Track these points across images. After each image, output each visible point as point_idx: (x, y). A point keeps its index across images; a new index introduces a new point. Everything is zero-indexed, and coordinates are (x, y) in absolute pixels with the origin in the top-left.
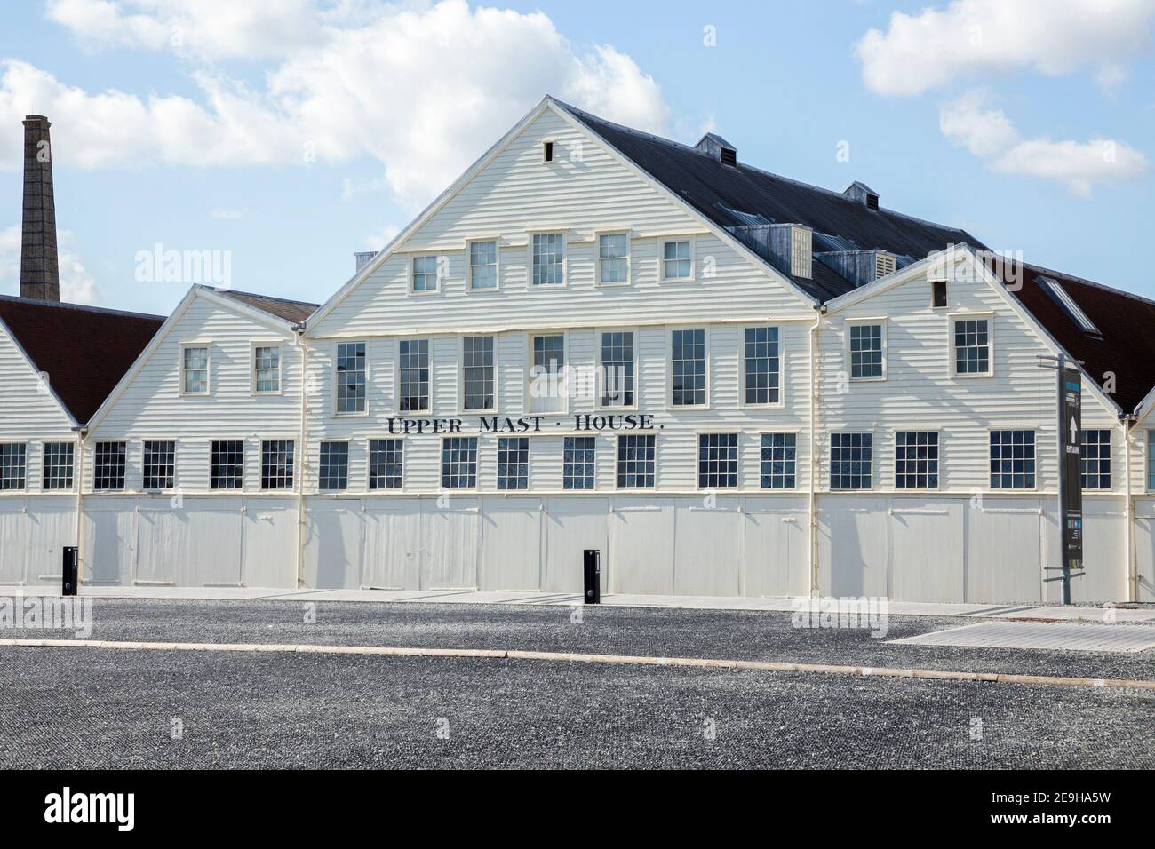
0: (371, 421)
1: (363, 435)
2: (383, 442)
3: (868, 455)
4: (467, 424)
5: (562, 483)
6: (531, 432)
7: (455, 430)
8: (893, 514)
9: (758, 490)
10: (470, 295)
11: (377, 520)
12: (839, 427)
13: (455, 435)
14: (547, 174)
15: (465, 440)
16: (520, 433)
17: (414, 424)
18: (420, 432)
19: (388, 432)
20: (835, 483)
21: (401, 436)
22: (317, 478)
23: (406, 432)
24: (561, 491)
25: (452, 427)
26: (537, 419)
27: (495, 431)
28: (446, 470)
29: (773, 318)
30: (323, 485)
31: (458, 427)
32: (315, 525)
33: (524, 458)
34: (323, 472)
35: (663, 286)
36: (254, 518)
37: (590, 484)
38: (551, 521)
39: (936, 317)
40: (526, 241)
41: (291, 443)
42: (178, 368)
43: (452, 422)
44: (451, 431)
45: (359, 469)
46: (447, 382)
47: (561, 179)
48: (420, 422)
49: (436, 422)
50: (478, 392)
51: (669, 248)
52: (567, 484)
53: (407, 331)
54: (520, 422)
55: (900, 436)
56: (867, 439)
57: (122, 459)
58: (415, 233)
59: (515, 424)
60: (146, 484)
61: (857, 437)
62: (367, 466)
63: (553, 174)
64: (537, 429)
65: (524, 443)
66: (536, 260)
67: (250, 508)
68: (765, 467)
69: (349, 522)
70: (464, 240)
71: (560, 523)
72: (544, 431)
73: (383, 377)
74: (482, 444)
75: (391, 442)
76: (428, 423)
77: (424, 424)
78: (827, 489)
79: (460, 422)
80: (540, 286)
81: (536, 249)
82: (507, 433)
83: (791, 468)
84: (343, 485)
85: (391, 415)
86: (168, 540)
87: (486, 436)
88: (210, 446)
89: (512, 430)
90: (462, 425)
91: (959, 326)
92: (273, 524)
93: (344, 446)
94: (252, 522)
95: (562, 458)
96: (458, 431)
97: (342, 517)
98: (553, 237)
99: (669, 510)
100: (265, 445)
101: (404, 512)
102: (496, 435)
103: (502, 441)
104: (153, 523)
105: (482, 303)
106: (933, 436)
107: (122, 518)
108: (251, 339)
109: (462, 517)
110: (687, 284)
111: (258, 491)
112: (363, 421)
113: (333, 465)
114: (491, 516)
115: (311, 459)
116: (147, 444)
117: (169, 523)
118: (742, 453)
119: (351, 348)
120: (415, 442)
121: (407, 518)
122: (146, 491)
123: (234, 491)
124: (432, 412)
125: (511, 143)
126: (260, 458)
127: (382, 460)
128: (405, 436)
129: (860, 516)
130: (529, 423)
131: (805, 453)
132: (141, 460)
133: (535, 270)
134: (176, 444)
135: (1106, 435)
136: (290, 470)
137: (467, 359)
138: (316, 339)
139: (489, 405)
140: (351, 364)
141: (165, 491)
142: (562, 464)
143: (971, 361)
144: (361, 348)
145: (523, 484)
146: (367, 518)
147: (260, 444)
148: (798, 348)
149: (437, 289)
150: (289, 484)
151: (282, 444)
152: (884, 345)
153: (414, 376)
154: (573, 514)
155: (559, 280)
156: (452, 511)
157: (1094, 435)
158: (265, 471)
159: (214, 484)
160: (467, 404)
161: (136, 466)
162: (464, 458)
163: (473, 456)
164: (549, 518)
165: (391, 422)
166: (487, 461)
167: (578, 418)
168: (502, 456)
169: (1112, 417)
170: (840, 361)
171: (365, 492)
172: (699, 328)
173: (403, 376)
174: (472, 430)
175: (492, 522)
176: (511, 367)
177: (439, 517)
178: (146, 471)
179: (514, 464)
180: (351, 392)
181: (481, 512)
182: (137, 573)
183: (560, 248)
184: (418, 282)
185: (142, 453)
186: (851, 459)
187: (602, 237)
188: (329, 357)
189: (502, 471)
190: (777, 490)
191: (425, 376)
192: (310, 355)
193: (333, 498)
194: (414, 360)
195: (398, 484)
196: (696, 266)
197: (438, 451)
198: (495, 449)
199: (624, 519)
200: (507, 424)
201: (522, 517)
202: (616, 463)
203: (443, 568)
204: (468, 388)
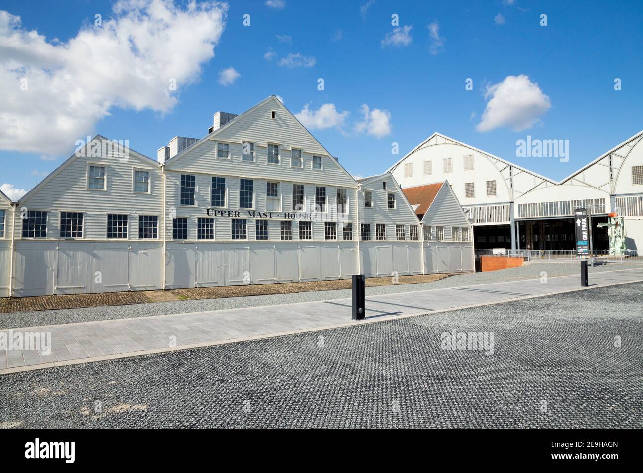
0: (198, 210)
1: (195, 216)
2: (204, 219)
3: (370, 230)
4: (242, 214)
5: (280, 238)
6: (268, 218)
7: (237, 216)
8: (377, 248)
9: (343, 241)
10: (243, 162)
11: (203, 253)
12: (363, 222)
13: (237, 218)
14: (273, 124)
15: (241, 220)
16: (264, 218)
17: (219, 212)
18: (222, 215)
19: (207, 215)
21: (213, 217)
22: (172, 234)
23: (215, 215)
24: (280, 241)
25: (236, 215)
26: (270, 213)
27: (254, 217)
28: (234, 232)
29: (345, 186)
30: (174, 237)
31: (238, 215)
32: (172, 256)
33: (266, 228)
34: (174, 231)
35: (313, 170)
36: (136, 253)
37: (290, 238)
39: (384, 192)
40: (266, 145)
41: (156, 218)
42: (86, 177)
43: (236, 212)
44: (236, 216)
45: (193, 231)
46: (232, 197)
47: (278, 126)
48: (222, 211)
49: (229, 212)
50: (246, 201)
51: (314, 157)
52: (282, 238)
53: (217, 173)
54: (264, 214)
55: (377, 225)
56: (369, 225)
57: (44, 221)
58: (219, 133)
59: (262, 215)
60: (63, 235)
61: (367, 224)
62: (197, 229)
63: (275, 123)
64: (270, 217)
65: (266, 222)
66: (269, 154)
67: (134, 248)
68: (344, 234)
69: (190, 254)
70: (241, 140)
71: (281, 253)
72: (273, 218)
73: (203, 191)
74: (249, 222)
75: (208, 219)
76: (225, 212)
77: (223, 212)
78: (361, 240)
79: (239, 213)
80: (271, 163)
81: (269, 149)
82: (259, 218)
83: (351, 234)
84: (185, 237)
85: (209, 208)
86: (80, 264)
87: (250, 219)
88: (107, 216)
89: (261, 217)
90: (240, 214)
91: (389, 195)
92: (148, 256)
93: (185, 220)
94: (135, 255)
95: (280, 228)
96: (239, 216)
97: (187, 251)
98: (276, 147)
99: (318, 248)
100: (141, 218)
101: (215, 249)
102: (254, 218)
103: (257, 221)
104: (69, 256)
105: (249, 166)
106: (384, 225)
107: (47, 254)
108: (133, 166)
109: (242, 251)
110: (321, 171)
111: (137, 239)
112: (194, 209)
113: (180, 228)
114: (255, 251)
115: (168, 225)
116: (63, 214)
117: (80, 256)
118: (338, 229)
119: (188, 177)
120: (220, 220)
121: (218, 252)
122: (63, 239)
123: (122, 239)
124: (227, 208)
125: (259, 108)
126: (138, 224)
127: (204, 227)
128: (215, 217)
129: (370, 249)
130: (267, 215)
131: (354, 229)
132: (59, 221)
133: (269, 157)
134: (83, 214)
135: (417, 226)
136: (155, 230)
137: (242, 188)
138: (171, 171)
139: (251, 206)
140: (188, 184)
141: (77, 239)
142: (280, 231)
143: (391, 205)
144: (193, 178)
145: (266, 238)
146: (198, 252)
147: (138, 217)
148: (352, 197)
149: (229, 158)
150: (155, 237)
151: (151, 218)
152: (373, 198)
153: (218, 193)
154: (286, 250)
155: (278, 162)
156: (238, 249)
157: (415, 226)
158: (141, 230)
159: (109, 236)
160: (242, 206)
161: (55, 225)
162: (241, 227)
163: (245, 227)
164: (277, 252)
165: (208, 211)
166: (251, 229)
167: (285, 214)
168: (257, 227)
169: (418, 222)
170: (363, 202)
171: (197, 241)
172: (324, 186)
173: (213, 192)
174: (245, 216)
175: (255, 253)
176: (261, 192)
177: (232, 251)
178: (63, 228)
179: (262, 229)
180: (188, 196)
181: (250, 249)
182: (57, 283)
183: (278, 151)
184: (220, 153)
185: (59, 218)
186: (366, 231)
187: (293, 150)
188: (178, 180)
189: (257, 232)
190: (348, 241)
191: (223, 192)
192: (167, 178)
193: (181, 243)
194: (218, 184)
195: (212, 237)
196: (323, 166)
197: (230, 224)
198: (254, 224)
199: (303, 251)
200: (258, 214)
201: (267, 251)
202: (299, 231)
203: (234, 273)
204: (242, 200)
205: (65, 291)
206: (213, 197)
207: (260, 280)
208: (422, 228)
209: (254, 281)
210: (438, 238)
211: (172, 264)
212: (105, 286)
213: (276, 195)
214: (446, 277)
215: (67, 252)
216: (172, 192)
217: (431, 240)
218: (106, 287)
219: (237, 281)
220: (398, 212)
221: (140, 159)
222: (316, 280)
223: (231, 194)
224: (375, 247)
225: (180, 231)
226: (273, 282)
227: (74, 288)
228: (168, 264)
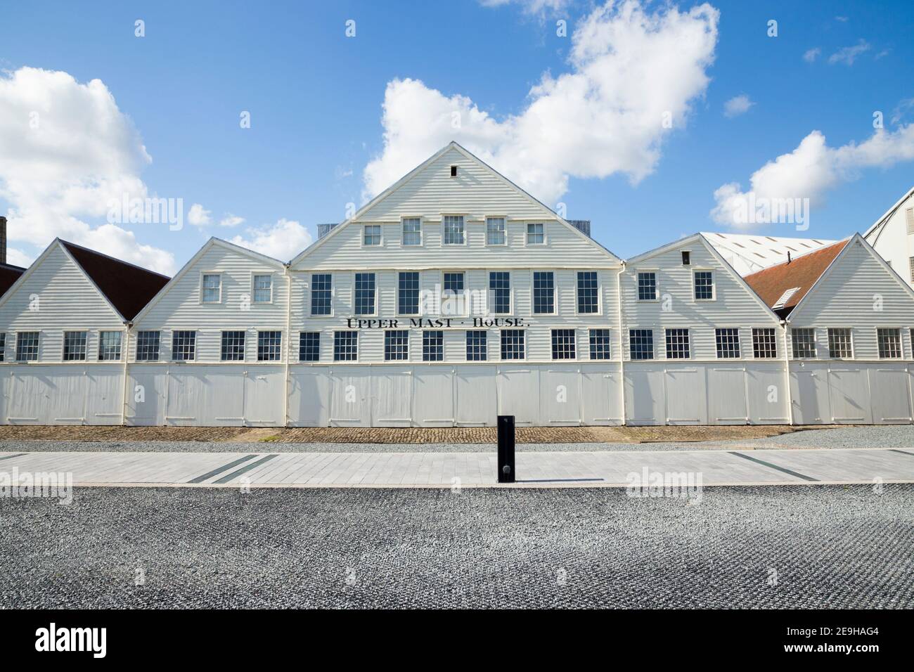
0: (336, 321)
1: (331, 329)
2: (343, 333)
3: (651, 341)
4: (401, 323)
5: (466, 357)
6: (444, 328)
7: (393, 326)
8: (667, 372)
9: (589, 360)
10: (403, 248)
11: (342, 380)
12: (635, 326)
13: (394, 329)
14: (453, 183)
15: (400, 332)
16: (437, 328)
17: (365, 322)
18: (370, 327)
19: (347, 327)
20: (633, 356)
21: (357, 329)
22: (298, 354)
23: (360, 327)
24: (465, 361)
25: (391, 324)
26: (448, 320)
27: (421, 326)
28: (387, 349)
29: (594, 267)
30: (302, 358)
31: (395, 325)
32: (298, 383)
33: (440, 342)
34: (302, 350)
35: (527, 247)
36: (253, 378)
37: (484, 358)
38: (460, 380)
39: (685, 270)
40: (441, 219)
41: (279, 333)
42: (199, 288)
43: (391, 321)
44: (391, 326)
45: (327, 350)
46: (386, 299)
47: (461, 186)
48: (369, 321)
49: (380, 321)
50: (408, 300)
51: (531, 227)
52: (469, 358)
53: (362, 268)
54: (437, 322)
55: (668, 331)
56: (650, 333)
57: (157, 341)
58: (366, 212)
59: (434, 323)
60: (175, 357)
61: (644, 332)
62: (333, 347)
63: (457, 183)
64: (449, 326)
65: (440, 334)
66: (446, 230)
67: (251, 372)
68: (592, 348)
69: (322, 380)
70: (400, 217)
71: (466, 381)
72: (453, 327)
73: (344, 295)
74: (412, 334)
75: (349, 333)
76: (375, 322)
77: (372, 322)
78: (629, 359)
79: (396, 321)
80: (450, 244)
81: (446, 224)
82: (428, 328)
83: (607, 348)
84: (316, 358)
85: (350, 317)
86: (191, 392)
87: (415, 330)
88: (221, 334)
89: (432, 326)
90: (398, 323)
91: (697, 275)
92: (267, 382)
93: (317, 335)
94: (251, 381)
95: (465, 342)
96: (396, 326)
97: (317, 377)
98: (458, 218)
99: (535, 373)
100: (261, 334)
101: (359, 375)
102: (421, 329)
103: (426, 333)
104: (180, 382)
105: (412, 253)
106: (686, 331)
107: (158, 379)
108: (251, 270)
109: (400, 377)
110: (542, 247)
111: (256, 362)
112: (328, 320)
113: (309, 346)
114: (420, 377)
115: (294, 342)
116: (175, 333)
117: (191, 381)
118: (578, 340)
119: (322, 277)
120: (366, 333)
121: (362, 378)
122: (174, 362)
123: (238, 362)
124: (377, 315)
125: (429, 165)
126: (256, 342)
127: (343, 343)
128: (359, 329)
129: (649, 374)
130: (443, 322)
131: (615, 340)
132: (171, 342)
133: (446, 235)
134: (196, 333)
135: (773, 331)
136: (278, 349)
137: (401, 285)
138: (297, 271)
139: (416, 311)
140: (322, 286)
141: (188, 361)
142: (465, 346)
143: (703, 293)
144: (329, 277)
145: (440, 358)
146: (334, 378)
147: (257, 333)
148: (610, 284)
149: (381, 244)
150: (278, 358)
151: (273, 334)
152: (658, 283)
153: (365, 295)
154: (474, 375)
155: (462, 242)
156: (393, 374)
157: (766, 331)
158: (260, 349)
159: (224, 358)
160: (401, 311)
161: (167, 346)
162: (399, 343)
163: (406, 341)
164: (458, 378)
165: (349, 321)
166: (415, 345)
167: (475, 320)
168: (425, 342)
169: (775, 322)
170: (633, 291)
171: (332, 362)
172: (550, 271)
173: (357, 294)
174: (405, 326)
175: (423, 382)
177: (384, 377)
178: (175, 349)
179: (433, 346)
180: (321, 303)
181: (413, 374)
182: (167, 412)
183: (462, 224)
184: (368, 240)
185: (171, 338)
186: (641, 343)
187: (489, 219)
188: (306, 282)
189: (425, 350)
190: (600, 361)
191: (372, 294)
192: (293, 280)
193: (309, 366)
194: (365, 285)
195: (355, 357)
196: (548, 238)
197: (382, 338)
198: (420, 337)
199: (507, 378)
200: (428, 322)
201: (440, 377)
202: (500, 346)
203: (387, 409)
204: (401, 302)
205: (176, 422)
206: (357, 302)
207: (428, 422)
208: (785, 335)
209: (418, 422)
210: (834, 353)
211: (298, 394)
212: (216, 418)
213: (461, 289)
215: (178, 377)
216: (299, 299)
217: (814, 356)
218: (218, 420)
219: (391, 421)
220: (721, 305)
221: (260, 261)
222: (530, 425)
223: (383, 296)
224: (661, 370)
226: (450, 425)
227: (184, 419)
228: (292, 393)
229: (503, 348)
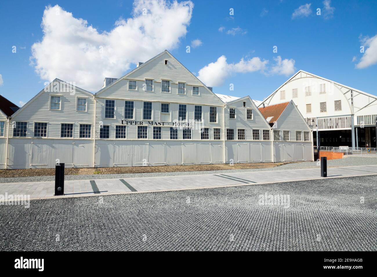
0: (116, 121)
1: (114, 124)
2: (120, 126)
3: (233, 133)
4: (144, 123)
5: (170, 138)
6: (162, 126)
7: (141, 124)
8: (238, 145)
9: (213, 140)
10: (146, 92)
11: (119, 147)
12: (228, 128)
13: (141, 125)
14: (166, 67)
15: (144, 127)
16: (159, 126)
17: (129, 122)
18: (131, 124)
19: (122, 124)
20: (228, 139)
21: (126, 125)
22: (99, 135)
23: (127, 124)
24: (170, 139)
25: (140, 123)
26: (163, 123)
27: (152, 125)
28: (139, 134)
29: (216, 105)
30: (101, 137)
32: (99, 148)
33: (160, 131)
34: (101, 133)
35: (193, 96)
36: (77, 146)
37: (177, 138)
38: (168, 147)
39: (244, 108)
40: (161, 81)
41: (90, 126)
42: (49, 102)
43: (140, 122)
44: (140, 124)
45: (113, 134)
46: (138, 113)
47: (169, 69)
48: (131, 122)
49: (136, 122)
50: (147, 114)
51: (194, 88)
52: (171, 138)
53: (128, 99)
54: (159, 123)
55: (238, 130)
56: (233, 130)
57: (25, 127)
58: (130, 75)
59: (157, 124)
60: (35, 135)
61: (231, 130)
62: (115, 132)
63: (167, 67)
64: (163, 125)
65: (160, 128)
66: (163, 86)
67: (76, 143)
68: (215, 135)
69: (110, 147)
70: (144, 78)
71: (170, 147)
72: (165, 126)
73: (120, 110)
74: (148, 128)
75: (122, 126)
76: (133, 122)
77: (132, 122)
78: (226, 140)
79: (142, 122)
80: (164, 92)
81: (163, 83)
82: (155, 125)
83: (219, 135)
84: (108, 137)
85: (123, 119)
86: (45, 152)
87: (150, 126)
88: (61, 125)
89: (157, 125)
90: (143, 123)
91: (248, 110)
92: (84, 148)
93: (108, 127)
95: (170, 132)
96: (142, 124)
97: (108, 145)
98: (168, 82)
99: (195, 144)
100: (81, 125)
101: (127, 144)
102: (152, 126)
104: (39, 147)
105: (149, 94)
106: (244, 130)
107: (26, 146)
108: (76, 96)
109: (144, 146)
110: (198, 96)
111: (78, 138)
112: (114, 120)
114: (152, 145)
115: (97, 130)
116: (36, 124)
117: (45, 147)
118: (210, 132)
119: (110, 101)
120: (130, 127)
121: (128, 146)
122: (36, 137)
123: (69, 138)
124: (134, 119)
125: (157, 58)
126: (79, 129)
127: (120, 131)
128: (127, 125)
129: (233, 145)
130: (161, 124)
131: (222, 133)
132: (34, 128)
133: (163, 88)
134: (47, 124)
135: (269, 131)
136: (90, 133)
137: (145, 107)
138: (99, 98)
139: (150, 118)
140: (110, 106)
141: (43, 137)
142: (170, 133)
143: (249, 117)
144: (113, 102)
145: (160, 138)
146: (116, 146)
147: (79, 125)
148: (220, 112)
149: (136, 89)
150: (89, 137)
151: (87, 125)
152: (236, 113)
153: (129, 110)
154: (173, 145)
155: (169, 91)
156: (141, 144)
157: (267, 131)
158: (81, 132)
159: (62, 136)
160: (144, 118)
161: (31, 130)
162: (144, 131)
163: (146, 131)
164: (167, 146)
165: (122, 121)
166: (150, 132)
168: (154, 131)
169: (269, 128)
170: (228, 115)
171: (115, 139)
172: (201, 106)
173: (126, 110)
174: (146, 124)
175: (152, 147)
176: (157, 110)
177: (137, 145)
178: (35, 131)
179: (157, 133)
180: (110, 113)
181: (149, 145)
182: (32, 162)
183: (169, 84)
184: (131, 87)
185: (34, 126)
186: (230, 134)
187: (179, 83)
188: (104, 103)
189: (154, 134)
190: (217, 140)
191: (132, 110)
192: (97, 102)
193: (105, 140)
194: (129, 106)
195: (125, 137)
196: (200, 93)
197: (136, 129)
198: (152, 129)
199: (185, 146)
200: (155, 123)
201: (160, 146)
202: (182, 134)
203: (138, 158)
204: (144, 114)
205: (36, 167)
206: (126, 113)
207: (156, 164)
208: (272, 132)
209: (151, 164)
210: (284, 139)
211: (99, 153)
213: (168, 112)
214: (282, 165)
215: (38, 145)
216: (100, 110)
217: (279, 140)
219: (140, 164)
220: (254, 121)
221: (81, 92)
222: (193, 164)
223: (137, 111)
224: (236, 144)
225: (104, 133)
226: (164, 165)
227: (41, 165)
228: (97, 152)
229: (184, 135)
